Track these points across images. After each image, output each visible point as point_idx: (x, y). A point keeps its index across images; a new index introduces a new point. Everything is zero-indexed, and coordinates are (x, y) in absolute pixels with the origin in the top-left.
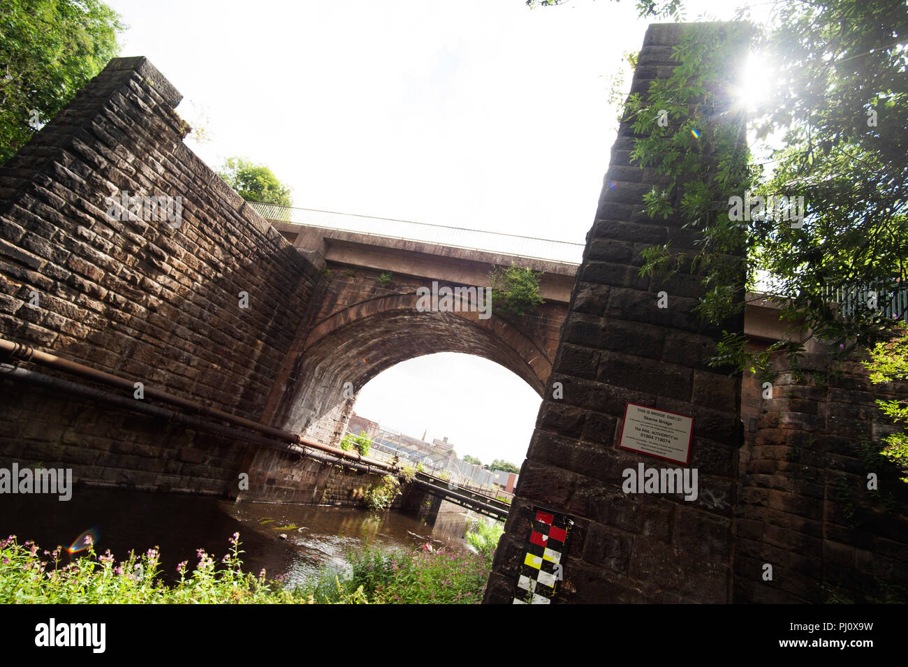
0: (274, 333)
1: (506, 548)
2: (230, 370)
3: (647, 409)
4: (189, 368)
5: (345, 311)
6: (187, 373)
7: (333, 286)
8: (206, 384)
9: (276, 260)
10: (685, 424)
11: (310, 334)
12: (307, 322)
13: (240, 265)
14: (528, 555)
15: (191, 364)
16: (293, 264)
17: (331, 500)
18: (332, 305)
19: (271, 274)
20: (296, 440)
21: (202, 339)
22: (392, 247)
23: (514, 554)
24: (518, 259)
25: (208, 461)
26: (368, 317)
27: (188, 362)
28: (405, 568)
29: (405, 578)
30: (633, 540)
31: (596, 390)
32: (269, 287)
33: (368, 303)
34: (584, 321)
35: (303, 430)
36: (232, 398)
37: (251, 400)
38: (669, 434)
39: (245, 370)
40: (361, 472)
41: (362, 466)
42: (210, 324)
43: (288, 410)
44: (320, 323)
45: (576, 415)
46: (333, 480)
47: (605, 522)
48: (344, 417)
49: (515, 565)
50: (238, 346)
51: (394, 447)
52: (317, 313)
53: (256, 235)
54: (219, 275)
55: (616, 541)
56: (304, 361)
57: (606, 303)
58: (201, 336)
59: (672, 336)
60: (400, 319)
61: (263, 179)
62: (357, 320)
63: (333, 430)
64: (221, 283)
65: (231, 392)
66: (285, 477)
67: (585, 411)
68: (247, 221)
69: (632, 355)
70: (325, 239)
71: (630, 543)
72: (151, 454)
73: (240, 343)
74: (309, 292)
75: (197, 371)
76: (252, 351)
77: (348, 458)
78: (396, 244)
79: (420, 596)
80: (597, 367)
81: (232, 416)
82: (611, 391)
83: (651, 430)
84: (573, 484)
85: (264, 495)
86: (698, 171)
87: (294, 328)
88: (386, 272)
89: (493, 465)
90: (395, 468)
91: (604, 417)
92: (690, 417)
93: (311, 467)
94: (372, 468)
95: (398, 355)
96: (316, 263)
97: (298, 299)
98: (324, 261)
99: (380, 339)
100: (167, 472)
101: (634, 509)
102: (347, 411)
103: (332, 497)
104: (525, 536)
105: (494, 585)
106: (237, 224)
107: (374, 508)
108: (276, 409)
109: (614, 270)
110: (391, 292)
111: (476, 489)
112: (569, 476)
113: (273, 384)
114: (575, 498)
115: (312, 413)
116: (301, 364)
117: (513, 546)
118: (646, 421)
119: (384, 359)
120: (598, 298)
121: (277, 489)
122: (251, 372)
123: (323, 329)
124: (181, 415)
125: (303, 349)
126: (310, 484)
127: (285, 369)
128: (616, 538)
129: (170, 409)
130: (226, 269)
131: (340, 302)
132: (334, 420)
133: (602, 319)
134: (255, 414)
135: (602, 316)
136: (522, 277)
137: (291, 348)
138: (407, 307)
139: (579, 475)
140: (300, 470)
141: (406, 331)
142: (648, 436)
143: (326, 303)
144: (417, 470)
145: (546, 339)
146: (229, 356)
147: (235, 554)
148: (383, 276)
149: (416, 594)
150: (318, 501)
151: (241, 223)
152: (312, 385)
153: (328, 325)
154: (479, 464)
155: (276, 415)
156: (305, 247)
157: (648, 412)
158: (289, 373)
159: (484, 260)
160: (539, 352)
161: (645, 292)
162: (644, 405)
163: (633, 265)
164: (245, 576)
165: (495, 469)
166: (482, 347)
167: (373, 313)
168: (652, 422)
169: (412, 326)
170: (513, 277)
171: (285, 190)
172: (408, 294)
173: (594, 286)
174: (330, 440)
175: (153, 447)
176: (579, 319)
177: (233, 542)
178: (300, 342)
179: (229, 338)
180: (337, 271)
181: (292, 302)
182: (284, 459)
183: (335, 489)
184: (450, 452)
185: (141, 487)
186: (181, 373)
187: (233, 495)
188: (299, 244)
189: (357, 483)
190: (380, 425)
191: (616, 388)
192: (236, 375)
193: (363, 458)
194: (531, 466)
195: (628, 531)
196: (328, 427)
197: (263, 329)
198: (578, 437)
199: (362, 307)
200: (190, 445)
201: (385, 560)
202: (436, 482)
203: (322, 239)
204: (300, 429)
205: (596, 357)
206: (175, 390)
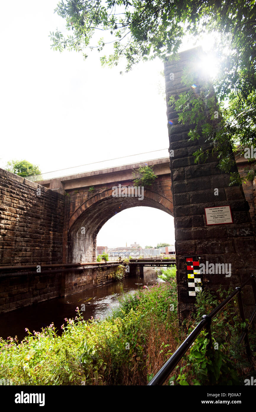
0: (55, 226)
1: (179, 275)
2: (43, 247)
3: (212, 208)
4: (27, 253)
5: (80, 208)
6: (27, 255)
7: (72, 199)
8: (36, 256)
9: (46, 197)
10: (227, 209)
11: (70, 222)
12: (67, 217)
13: (32, 205)
14: (188, 275)
15: (28, 251)
16: (52, 196)
17: (101, 283)
18: (74, 207)
19: (46, 203)
20: (79, 265)
21: (28, 239)
22: (89, 176)
23: (183, 276)
24: (141, 163)
25: (48, 286)
26: (90, 207)
27: (26, 250)
28: (142, 297)
29: (144, 301)
30: (223, 256)
31: (192, 207)
32: (47, 209)
33: (88, 201)
34: (179, 183)
35: (81, 260)
36: (48, 258)
37: (56, 256)
38: (223, 214)
39: (49, 245)
40: (108, 268)
41: (108, 265)
42: (29, 232)
43: (72, 254)
44: (72, 216)
45: (188, 219)
46: (99, 275)
47: (211, 253)
48: (94, 249)
49: (185, 280)
50: (43, 237)
51: (117, 253)
52: (69, 212)
53: (34, 190)
54: (25, 212)
55: (217, 259)
56: (71, 233)
57: (185, 174)
58: (27, 239)
59: (213, 178)
60: (103, 203)
61: (25, 165)
62: (86, 210)
63: (92, 256)
64: (27, 215)
65: (47, 256)
66: (80, 281)
67: (191, 216)
68: (28, 186)
69: (200, 190)
70: (62, 182)
71: (222, 257)
72: (25, 291)
73: (44, 235)
74: (63, 205)
75: (31, 252)
76: (49, 237)
77: (102, 264)
78: (91, 174)
79: (152, 305)
80: (189, 199)
81: (51, 265)
82: (197, 206)
83: (216, 215)
84: (195, 244)
85: (75, 291)
86: (204, 119)
87: (62, 221)
88: (91, 187)
89: (158, 246)
90: (121, 261)
91: (198, 216)
92: (229, 206)
93: (88, 273)
94: (112, 265)
95: (107, 217)
96: (62, 193)
97: (60, 209)
98: (64, 191)
99: (98, 213)
100: (34, 296)
101: (219, 245)
102: (94, 246)
103: (101, 282)
104: (185, 269)
105: (180, 290)
106: (25, 189)
107: (119, 280)
108: (67, 256)
109: (183, 161)
110: (96, 193)
111: (155, 258)
112: (193, 242)
113: (62, 246)
114: (197, 249)
115: (81, 252)
116: (70, 235)
117: (182, 274)
118: (214, 212)
119: (102, 221)
120: (181, 173)
121: (79, 286)
122: (52, 245)
123: (74, 218)
124: (31, 272)
125: (69, 228)
126: (91, 280)
127: (65, 239)
128: (217, 257)
129: (26, 271)
130: (27, 208)
131: (77, 205)
132: (91, 252)
133: (185, 180)
134: (60, 261)
135: (185, 179)
136: (145, 170)
137: (64, 230)
138: (104, 197)
139: (196, 240)
140: (85, 276)
141: (107, 207)
142: (216, 218)
143: (71, 207)
144: (130, 259)
145: (163, 191)
146: (40, 242)
147: (80, 315)
148: (90, 189)
149: (150, 305)
150: (96, 285)
151: (26, 188)
152: (77, 241)
153: (75, 215)
154: (152, 248)
155: (68, 258)
156: (55, 188)
157: (213, 209)
158: (67, 240)
159: (128, 169)
160: (162, 197)
161: (198, 165)
162: (211, 207)
163: (190, 156)
164: (86, 322)
165: (159, 247)
166: (139, 202)
167: (91, 205)
168: (215, 212)
169: (109, 204)
170: (142, 171)
171: (36, 167)
172: (103, 192)
173: (178, 169)
174: (92, 260)
175: (25, 289)
176: (177, 184)
177: (77, 311)
178: (67, 226)
179: (39, 235)
180: (71, 193)
181: (58, 212)
182: (77, 274)
183: (101, 278)
184: (139, 247)
185: (26, 305)
186: (24, 256)
187: (63, 295)
188: (52, 187)
189: (109, 273)
190: (108, 247)
191: (199, 204)
192: (47, 248)
193: (107, 262)
194: (178, 243)
195: (220, 254)
196: (90, 255)
197: (50, 227)
198: (191, 227)
199: (86, 204)
200: (39, 282)
201: (133, 297)
202: (139, 261)
203: (60, 182)
204: (79, 260)
205: (188, 196)
206: (25, 263)
